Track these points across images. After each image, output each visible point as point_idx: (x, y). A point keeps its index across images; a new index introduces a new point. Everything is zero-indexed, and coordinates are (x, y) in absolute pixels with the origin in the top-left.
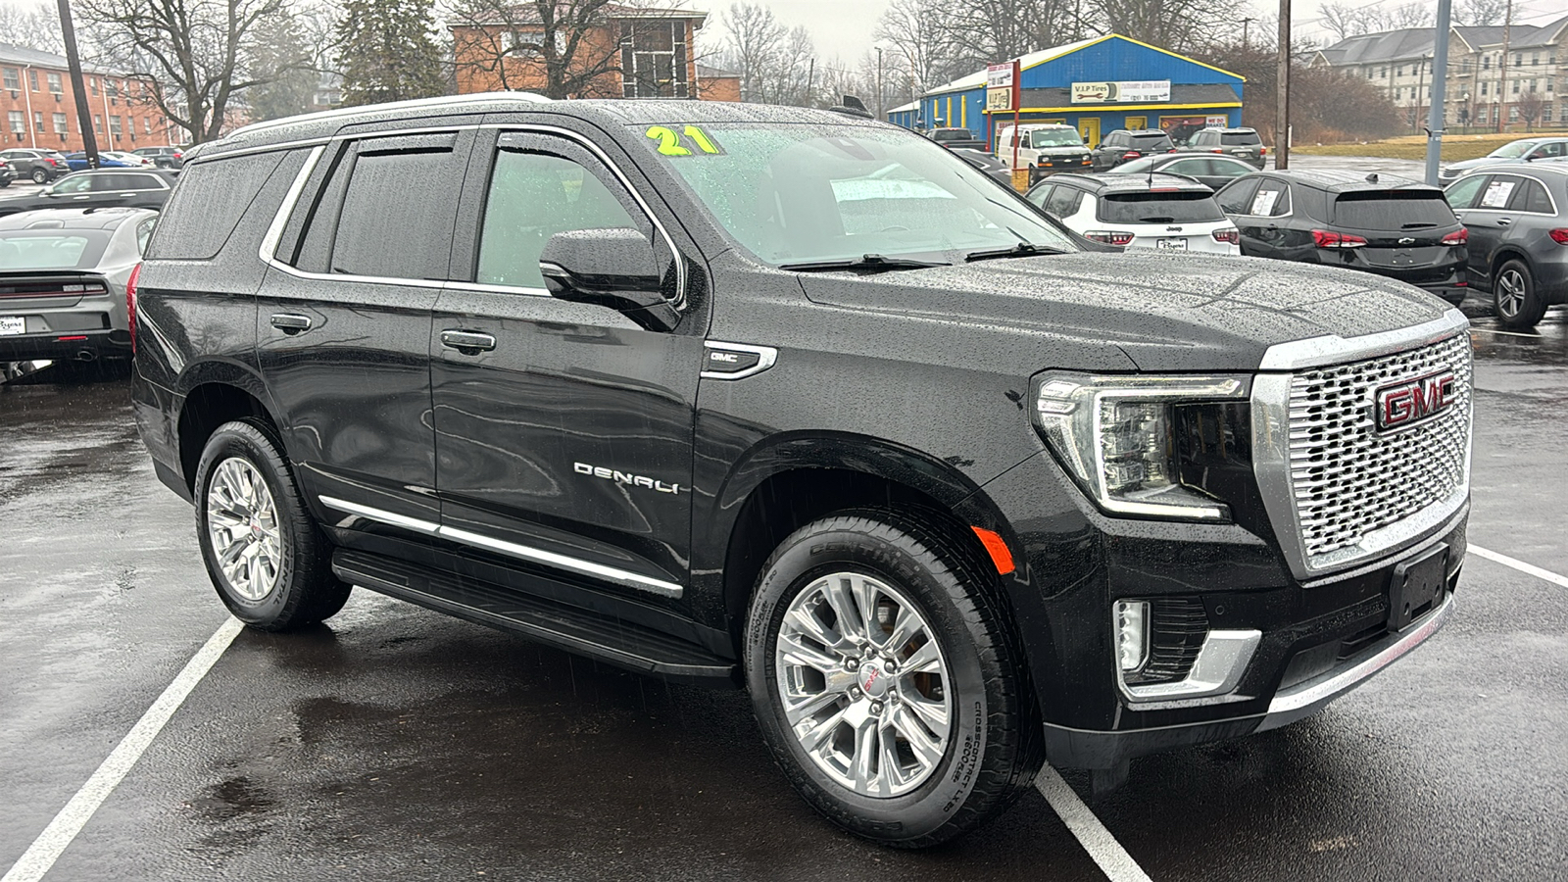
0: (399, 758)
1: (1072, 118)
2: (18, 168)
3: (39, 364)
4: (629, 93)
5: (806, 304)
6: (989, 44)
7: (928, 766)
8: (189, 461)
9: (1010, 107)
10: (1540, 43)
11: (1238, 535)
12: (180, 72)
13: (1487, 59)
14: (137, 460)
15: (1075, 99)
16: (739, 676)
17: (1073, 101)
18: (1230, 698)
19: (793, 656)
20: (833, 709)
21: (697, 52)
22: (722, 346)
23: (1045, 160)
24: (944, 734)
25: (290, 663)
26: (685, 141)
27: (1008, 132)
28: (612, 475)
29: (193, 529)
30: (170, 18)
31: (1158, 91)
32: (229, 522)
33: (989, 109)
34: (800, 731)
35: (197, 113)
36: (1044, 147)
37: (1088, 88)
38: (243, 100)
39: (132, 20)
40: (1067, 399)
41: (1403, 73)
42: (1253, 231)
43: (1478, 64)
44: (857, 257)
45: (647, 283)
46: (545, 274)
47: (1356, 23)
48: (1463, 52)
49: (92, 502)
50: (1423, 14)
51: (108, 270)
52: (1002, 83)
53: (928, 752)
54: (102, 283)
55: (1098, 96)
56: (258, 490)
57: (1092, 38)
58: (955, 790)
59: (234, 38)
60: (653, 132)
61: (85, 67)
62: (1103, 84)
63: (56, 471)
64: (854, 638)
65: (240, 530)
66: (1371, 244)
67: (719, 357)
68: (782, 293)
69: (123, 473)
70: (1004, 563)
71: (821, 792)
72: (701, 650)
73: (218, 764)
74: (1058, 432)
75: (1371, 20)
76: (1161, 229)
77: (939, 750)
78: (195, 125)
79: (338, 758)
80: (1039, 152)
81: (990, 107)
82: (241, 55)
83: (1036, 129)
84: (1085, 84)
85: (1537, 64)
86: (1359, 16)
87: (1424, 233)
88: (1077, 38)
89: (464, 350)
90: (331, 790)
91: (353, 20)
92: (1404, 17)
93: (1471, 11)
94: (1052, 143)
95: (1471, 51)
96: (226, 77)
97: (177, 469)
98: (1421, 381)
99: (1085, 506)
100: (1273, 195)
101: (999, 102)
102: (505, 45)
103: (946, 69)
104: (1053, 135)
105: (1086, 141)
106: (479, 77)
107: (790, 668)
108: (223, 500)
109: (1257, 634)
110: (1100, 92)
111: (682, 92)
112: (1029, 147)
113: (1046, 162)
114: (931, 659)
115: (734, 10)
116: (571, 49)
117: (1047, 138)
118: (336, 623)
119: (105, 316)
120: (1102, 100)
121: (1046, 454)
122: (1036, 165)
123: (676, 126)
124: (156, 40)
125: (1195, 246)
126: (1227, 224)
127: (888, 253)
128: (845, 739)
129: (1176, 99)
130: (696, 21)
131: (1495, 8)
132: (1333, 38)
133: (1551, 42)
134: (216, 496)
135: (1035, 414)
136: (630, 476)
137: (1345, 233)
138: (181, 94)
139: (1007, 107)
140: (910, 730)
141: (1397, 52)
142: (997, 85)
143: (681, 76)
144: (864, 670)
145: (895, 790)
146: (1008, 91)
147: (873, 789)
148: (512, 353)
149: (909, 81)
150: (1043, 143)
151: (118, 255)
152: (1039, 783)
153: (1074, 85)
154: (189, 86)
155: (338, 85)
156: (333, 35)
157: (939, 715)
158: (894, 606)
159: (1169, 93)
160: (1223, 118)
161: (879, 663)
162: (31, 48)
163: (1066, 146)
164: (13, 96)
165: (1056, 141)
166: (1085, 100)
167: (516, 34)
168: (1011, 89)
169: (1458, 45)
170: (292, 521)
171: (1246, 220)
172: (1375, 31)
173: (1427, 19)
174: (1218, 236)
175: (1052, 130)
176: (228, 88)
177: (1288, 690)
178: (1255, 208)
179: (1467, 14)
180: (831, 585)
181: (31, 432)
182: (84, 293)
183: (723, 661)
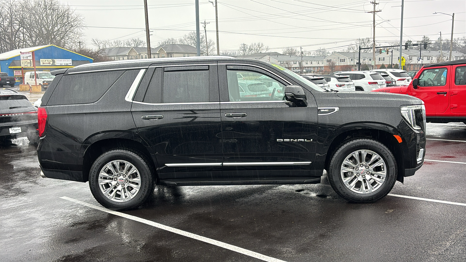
5: (340, 98)
9: (32, 66)
10: (155, 53)
13: (142, 56)
15: (41, 64)
17: (41, 65)
22: (324, 108)
23: (45, 82)
28: (290, 140)
31: (68, 62)
33: (22, 66)
36: (44, 78)
37: (45, 61)
41: (124, 59)
43: (140, 57)
47: (103, 44)
48: (135, 54)
50: (121, 43)
52: (28, 58)
55: (49, 63)
62: (50, 60)
75: (106, 44)
80: (43, 80)
83: (40, 73)
84: (45, 60)
85: (155, 58)
86: (103, 42)
92: (116, 44)
93: (133, 43)
94: (46, 77)
95: (138, 54)
101: (27, 64)
110: (50, 62)
112: (39, 79)
113: (46, 83)
117: (44, 76)
120: (51, 65)
121: (404, 120)
122: (42, 84)
129: (74, 65)
131: (139, 43)
133: (157, 52)
136: (296, 140)
139: (31, 66)
141: (118, 53)
142: (25, 59)
146: (30, 61)
150: (43, 77)
153: (41, 60)
159: (71, 63)
163: (51, 78)
165: (47, 77)
166: (45, 64)
168: (32, 60)
169: (134, 52)
170: (148, 174)
172: (108, 47)
173: (122, 45)
175: (45, 73)
179: (132, 44)
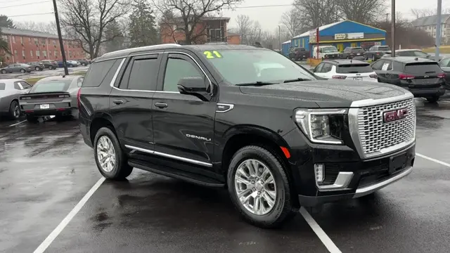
0: (144, 208)
1: (334, 44)
2: (45, 65)
3: (52, 117)
4: (208, 41)
5: (241, 93)
6: (311, 23)
7: (271, 206)
8: (92, 138)
9: (316, 41)
11: (346, 148)
12: (87, 38)
14: (78, 140)
15: (336, 38)
16: (226, 187)
18: (345, 189)
19: (239, 180)
20: (249, 193)
21: (227, 29)
22: (221, 105)
23: (326, 56)
24: (275, 198)
25: (117, 187)
26: (214, 55)
27: (316, 49)
28: (195, 137)
29: (93, 156)
30: (85, 24)
31: (360, 35)
32: (102, 153)
34: (241, 199)
35: (92, 49)
37: (339, 35)
38: (103, 45)
39: (75, 25)
40: (302, 115)
42: (383, 75)
44: (255, 82)
45: (203, 89)
46: (179, 88)
47: (422, 13)
49: (67, 151)
51: (70, 91)
52: (313, 35)
53: (272, 204)
54: (69, 95)
55: (342, 37)
56: (109, 144)
57: (341, 20)
58: (278, 213)
59: (101, 29)
60: (205, 53)
61: (63, 38)
62: (344, 34)
63: (58, 143)
64: (254, 176)
65: (105, 154)
66: (416, 78)
67: (220, 107)
68: (235, 91)
69: (74, 143)
70: (288, 155)
71: (246, 214)
72: (218, 181)
73: (100, 209)
74: (300, 123)
75: (426, 12)
76: (354, 75)
77: (274, 203)
78: (91, 53)
79: (129, 208)
80: (325, 54)
81: (310, 42)
82: (103, 33)
83: (324, 47)
86: (422, 11)
87: (432, 74)
88: (337, 21)
89: (160, 107)
90: (127, 215)
91: (133, 23)
94: (329, 51)
96: (99, 40)
97: (89, 139)
98: (397, 110)
99: (307, 141)
100: (388, 65)
101: (313, 40)
102: (174, 29)
103: (299, 31)
104: (329, 49)
105: (339, 50)
106: (167, 38)
107: (238, 184)
108: (101, 147)
109: (352, 173)
111: (223, 40)
112: (322, 52)
114: (271, 180)
115: (238, 17)
116: (193, 28)
118: (129, 178)
119: (69, 103)
120: (344, 39)
121: (297, 128)
122: (324, 57)
123: (211, 51)
124: (82, 30)
125: (364, 80)
126: (374, 73)
127: (263, 81)
128: (252, 201)
129: (365, 38)
130: (227, 20)
132: (414, 18)
134: (99, 146)
135: (295, 119)
136: (199, 137)
137: (408, 75)
138: (88, 44)
140: (267, 198)
143: (223, 36)
144: (256, 184)
145: (264, 213)
147: (258, 213)
148: (171, 108)
149: (289, 35)
150: (326, 51)
151: (73, 87)
152: (300, 211)
153: (335, 34)
154: (89, 42)
155: (129, 40)
156: (128, 27)
157: (273, 194)
158: (262, 167)
159: (363, 36)
160: (380, 43)
161: (260, 182)
162: (48, 33)
163: (333, 52)
164: (44, 46)
166: (339, 39)
167: (177, 26)
168: (316, 36)
170: (118, 152)
171: (380, 72)
172: (427, 16)
174: (371, 77)
175: (329, 47)
176: (100, 42)
177: (360, 188)
178: (383, 69)
180: (248, 162)
181: (51, 133)
182: (64, 97)
183: (223, 183)
